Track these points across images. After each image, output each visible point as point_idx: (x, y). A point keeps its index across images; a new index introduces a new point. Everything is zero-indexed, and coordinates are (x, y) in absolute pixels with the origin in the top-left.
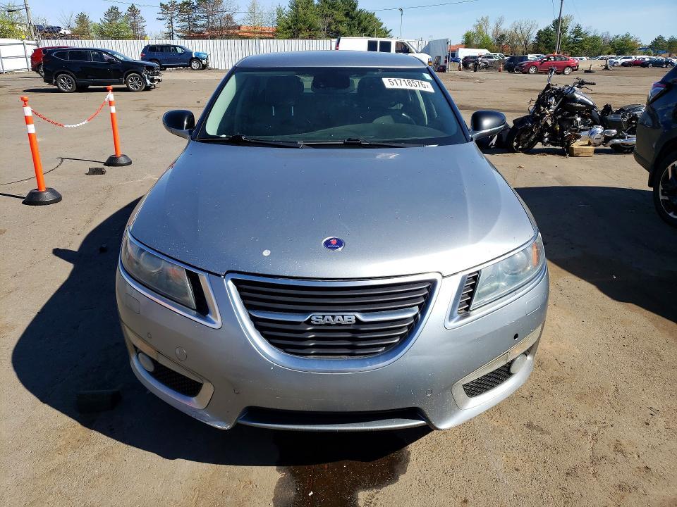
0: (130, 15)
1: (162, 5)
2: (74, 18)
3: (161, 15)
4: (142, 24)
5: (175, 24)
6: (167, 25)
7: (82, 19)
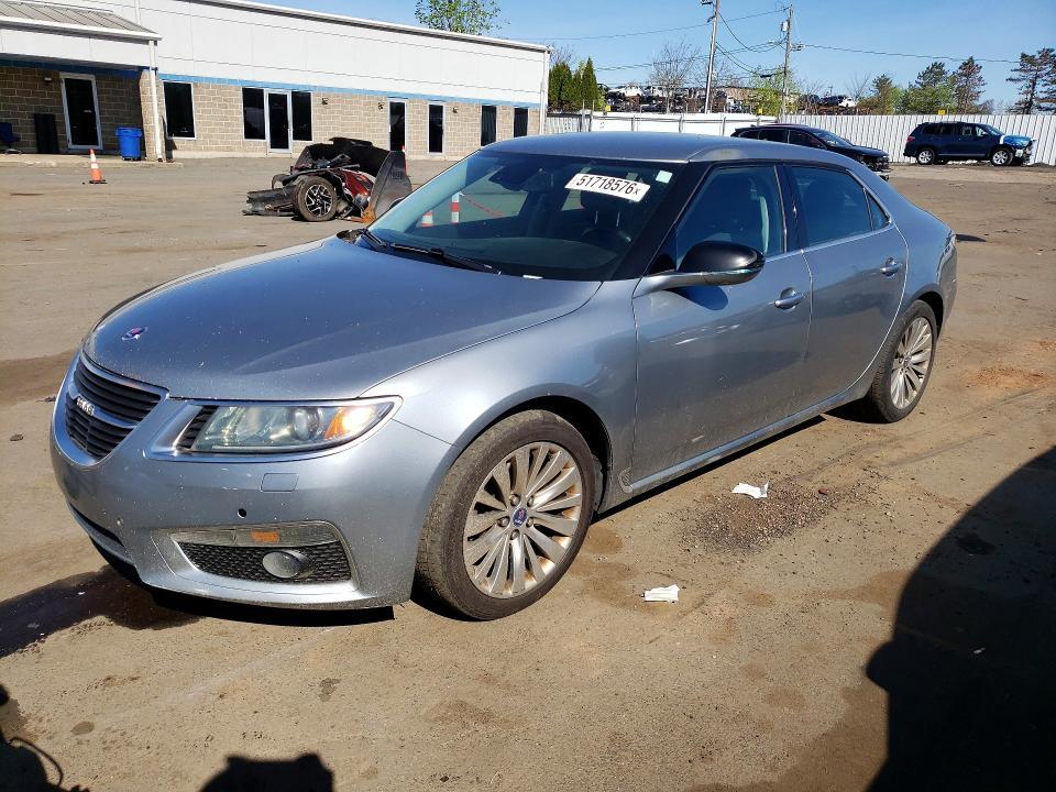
0: (961, 75)
1: (1024, 56)
2: (870, 81)
3: (1018, 73)
4: (977, 89)
5: (1039, 88)
6: (1025, 89)
7: (882, 84)
